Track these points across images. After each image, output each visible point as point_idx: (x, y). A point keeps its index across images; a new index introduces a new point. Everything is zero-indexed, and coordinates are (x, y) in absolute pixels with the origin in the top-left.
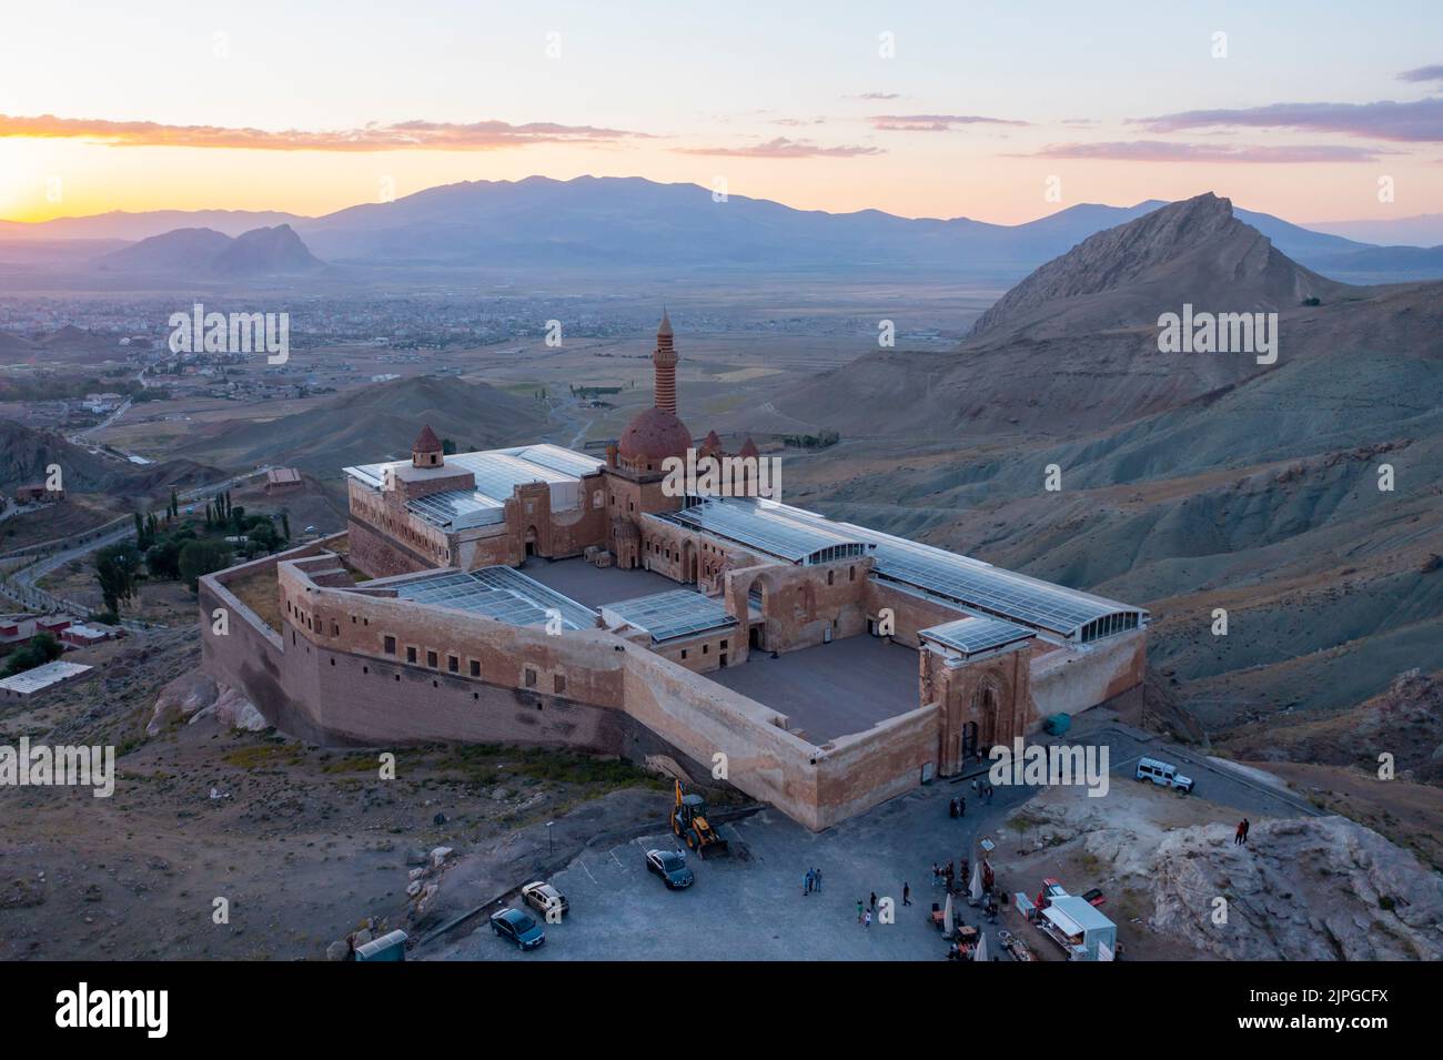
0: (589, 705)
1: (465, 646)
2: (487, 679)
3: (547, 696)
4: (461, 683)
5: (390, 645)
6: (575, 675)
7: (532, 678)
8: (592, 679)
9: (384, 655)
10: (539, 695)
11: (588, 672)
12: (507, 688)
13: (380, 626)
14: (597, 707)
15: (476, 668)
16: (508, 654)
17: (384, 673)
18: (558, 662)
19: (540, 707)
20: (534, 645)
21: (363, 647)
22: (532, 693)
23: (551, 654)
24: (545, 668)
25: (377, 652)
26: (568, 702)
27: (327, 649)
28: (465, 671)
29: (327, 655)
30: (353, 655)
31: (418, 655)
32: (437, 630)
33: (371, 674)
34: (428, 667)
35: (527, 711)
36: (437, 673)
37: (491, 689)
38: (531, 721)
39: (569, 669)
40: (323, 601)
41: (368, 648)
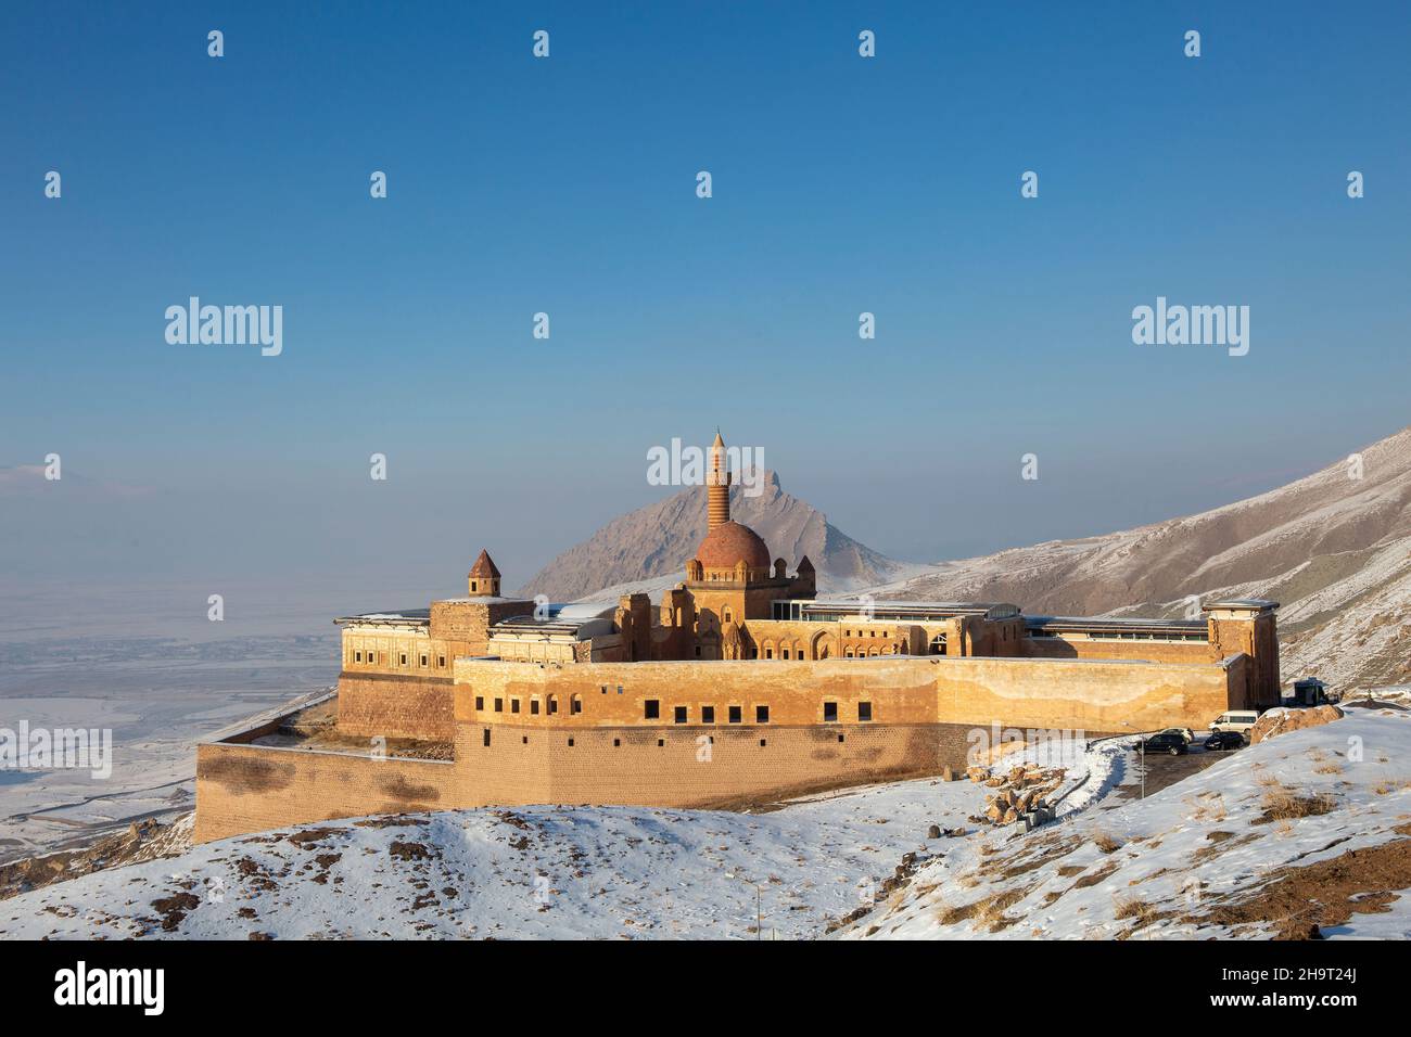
0: (899, 725)
1: (750, 693)
2: (777, 723)
3: (849, 726)
4: (747, 731)
5: (652, 709)
6: (882, 698)
7: (831, 710)
8: (903, 698)
9: (643, 722)
10: (840, 726)
11: (897, 692)
12: (801, 726)
13: (638, 691)
14: (908, 725)
15: (763, 713)
16: (804, 692)
17: (643, 740)
18: (863, 688)
19: (841, 739)
20: (836, 676)
21: (615, 718)
22: (832, 726)
23: (856, 682)
24: (848, 697)
25: (636, 719)
26: (874, 726)
27: (565, 729)
28: (748, 718)
29: (564, 737)
30: (601, 729)
31: (688, 713)
32: (714, 683)
33: (625, 745)
34: (702, 724)
35: (824, 746)
36: (714, 728)
37: (782, 731)
38: (830, 755)
39: (875, 693)
40: (562, 676)
41: (621, 718)
